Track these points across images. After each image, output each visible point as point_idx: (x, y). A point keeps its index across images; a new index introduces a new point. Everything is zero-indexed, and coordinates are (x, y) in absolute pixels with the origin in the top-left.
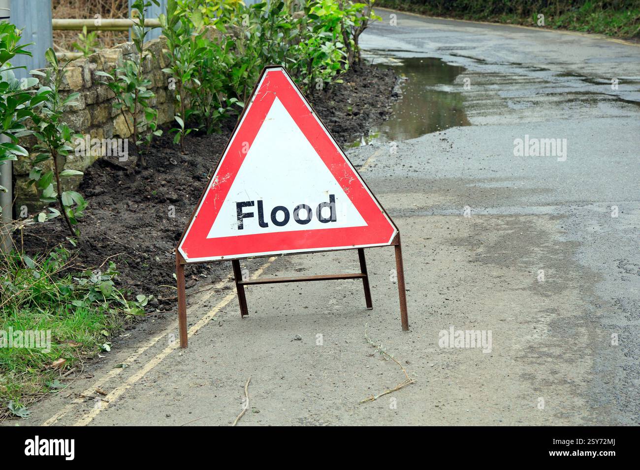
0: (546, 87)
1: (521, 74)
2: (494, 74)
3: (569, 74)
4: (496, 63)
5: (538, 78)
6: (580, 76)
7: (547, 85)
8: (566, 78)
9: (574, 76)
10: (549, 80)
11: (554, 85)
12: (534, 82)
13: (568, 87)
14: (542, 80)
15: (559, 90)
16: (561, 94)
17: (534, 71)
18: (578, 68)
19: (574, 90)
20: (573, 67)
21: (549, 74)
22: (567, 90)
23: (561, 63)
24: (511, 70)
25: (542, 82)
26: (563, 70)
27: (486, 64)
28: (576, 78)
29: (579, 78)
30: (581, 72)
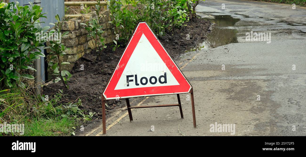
0: (272, 27)
1: (262, 22)
2: (251, 22)
3: (282, 21)
4: (253, 17)
5: (269, 23)
6: (286, 22)
7: (272, 26)
8: (280, 23)
9: (284, 22)
10: (273, 24)
11: (275, 26)
12: (267, 25)
13: (281, 27)
14: (270, 24)
15: (277, 28)
16: (277, 30)
17: (268, 20)
18: (286, 19)
19: (283, 28)
20: (285, 19)
21: (274, 22)
22: (280, 28)
23: (280, 17)
24: (259, 20)
25: (271, 25)
26: (280, 20)
27: (249, 18)
28: (285, 23)
29: (286, 23)
30: (287, 20)
